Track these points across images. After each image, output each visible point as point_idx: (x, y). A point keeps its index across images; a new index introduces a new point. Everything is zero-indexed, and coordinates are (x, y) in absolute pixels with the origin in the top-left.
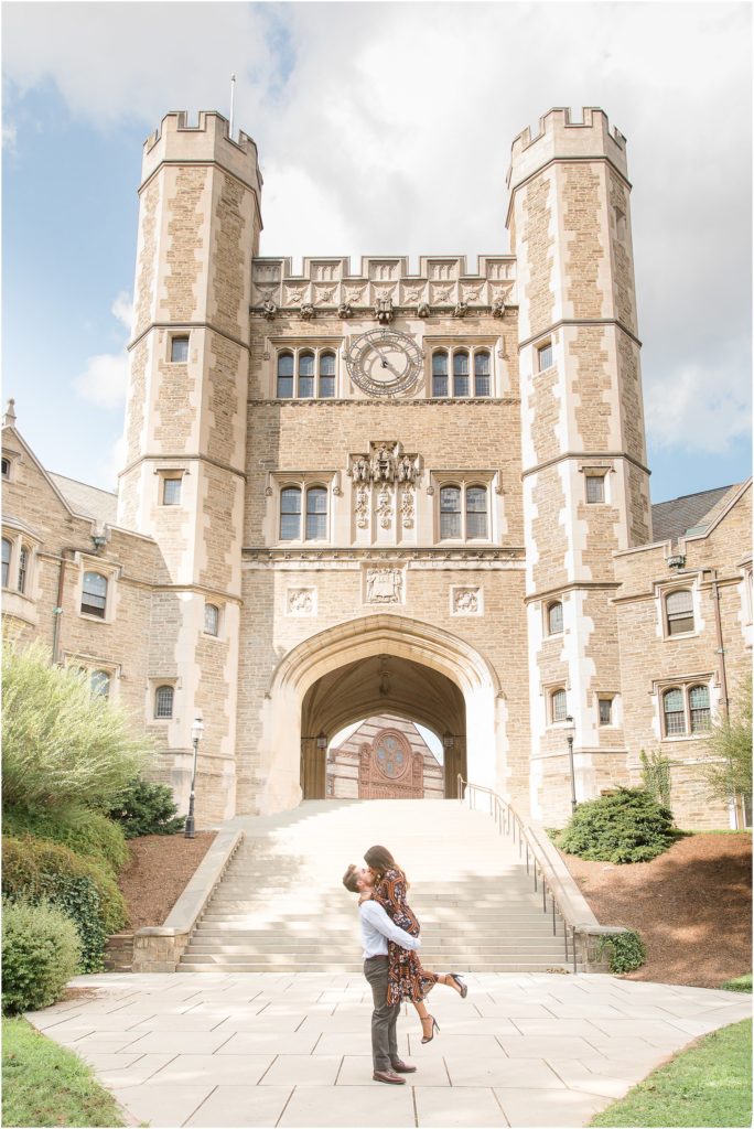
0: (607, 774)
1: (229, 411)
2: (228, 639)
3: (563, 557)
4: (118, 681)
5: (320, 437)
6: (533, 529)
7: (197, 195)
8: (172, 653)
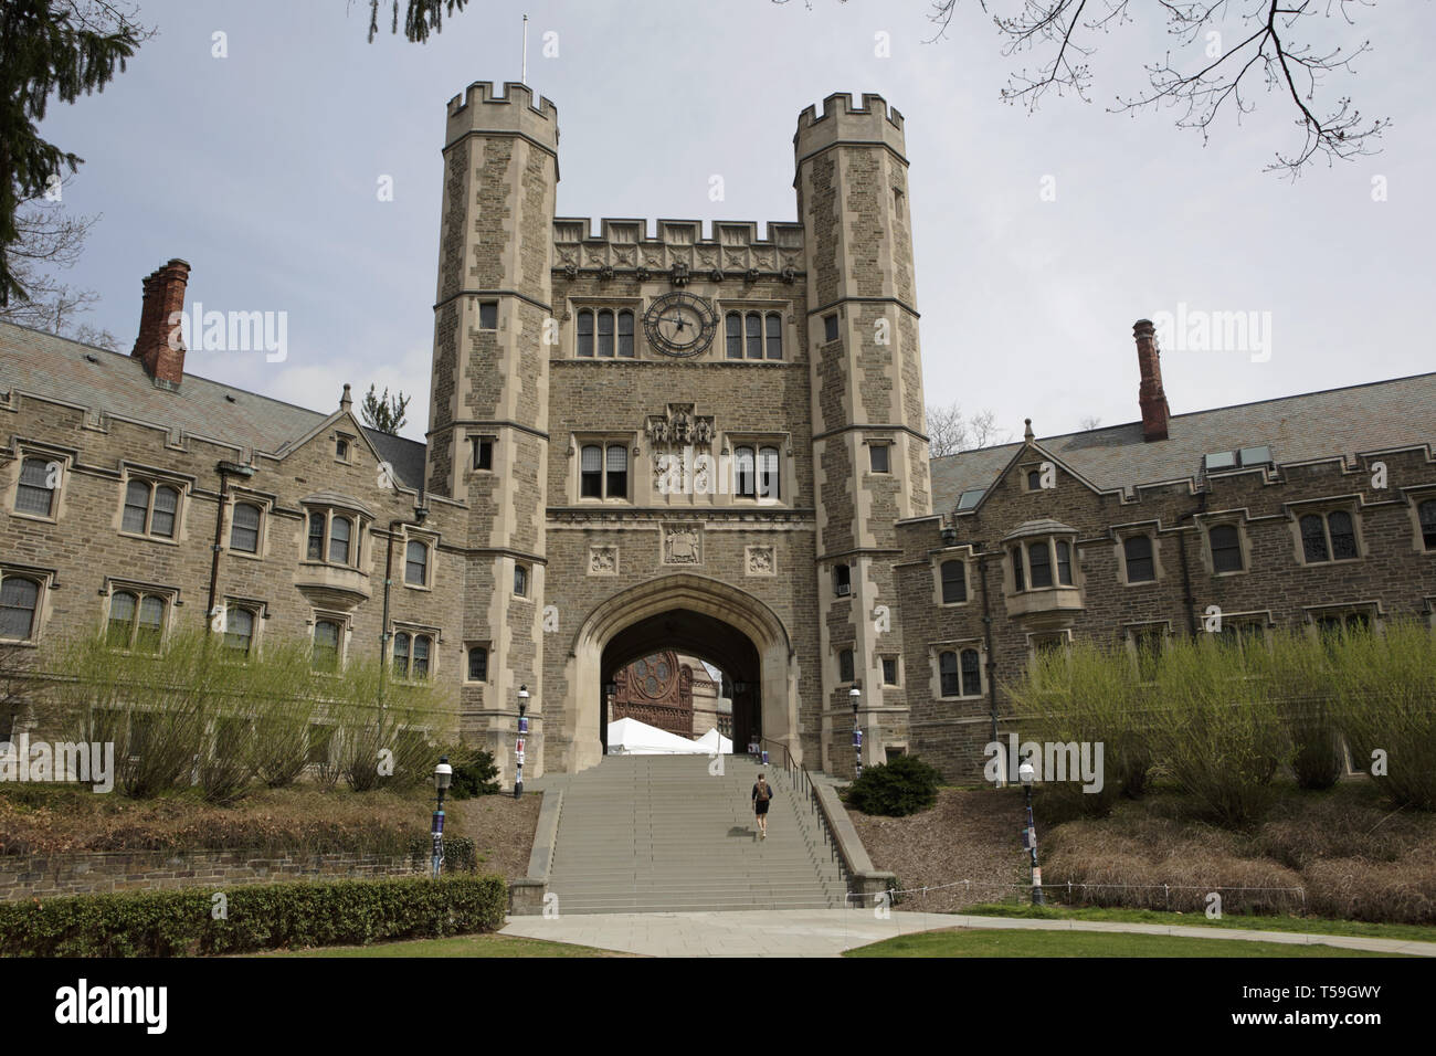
0: (891, 731)
1: (534, 374)
2: (536, 600)
3: (850, 524)
4: (437, 646)
5: (619, 398)
6: (823, 494)
7: (504, 165)
8: (486, 617)
